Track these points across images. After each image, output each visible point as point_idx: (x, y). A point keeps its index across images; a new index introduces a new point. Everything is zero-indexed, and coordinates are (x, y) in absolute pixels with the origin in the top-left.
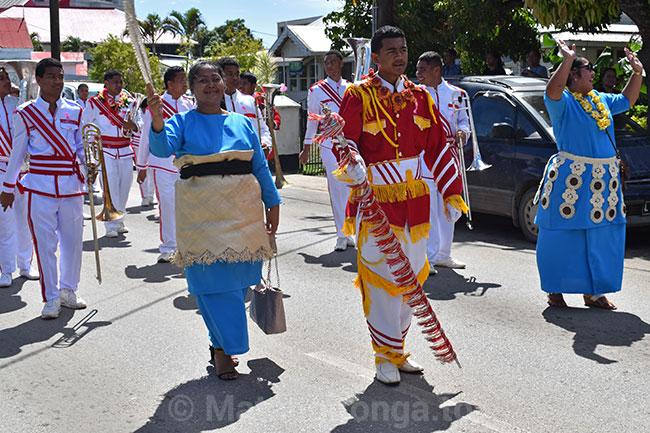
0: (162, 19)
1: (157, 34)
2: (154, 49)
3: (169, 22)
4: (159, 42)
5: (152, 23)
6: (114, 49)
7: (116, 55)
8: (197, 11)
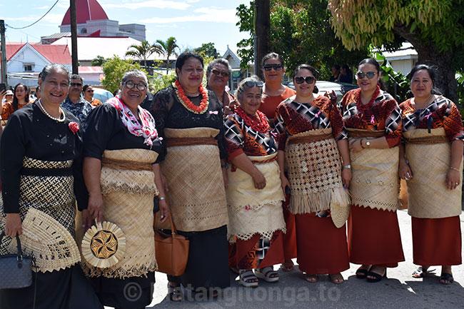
0: (151, 44)
1: (147, 54)
2: (145, 64)
3: (155, 47)
4: (149, 59)
5: (144, 47)
6: (116, 65)
7: (118, 68)
8: (174, 39)
